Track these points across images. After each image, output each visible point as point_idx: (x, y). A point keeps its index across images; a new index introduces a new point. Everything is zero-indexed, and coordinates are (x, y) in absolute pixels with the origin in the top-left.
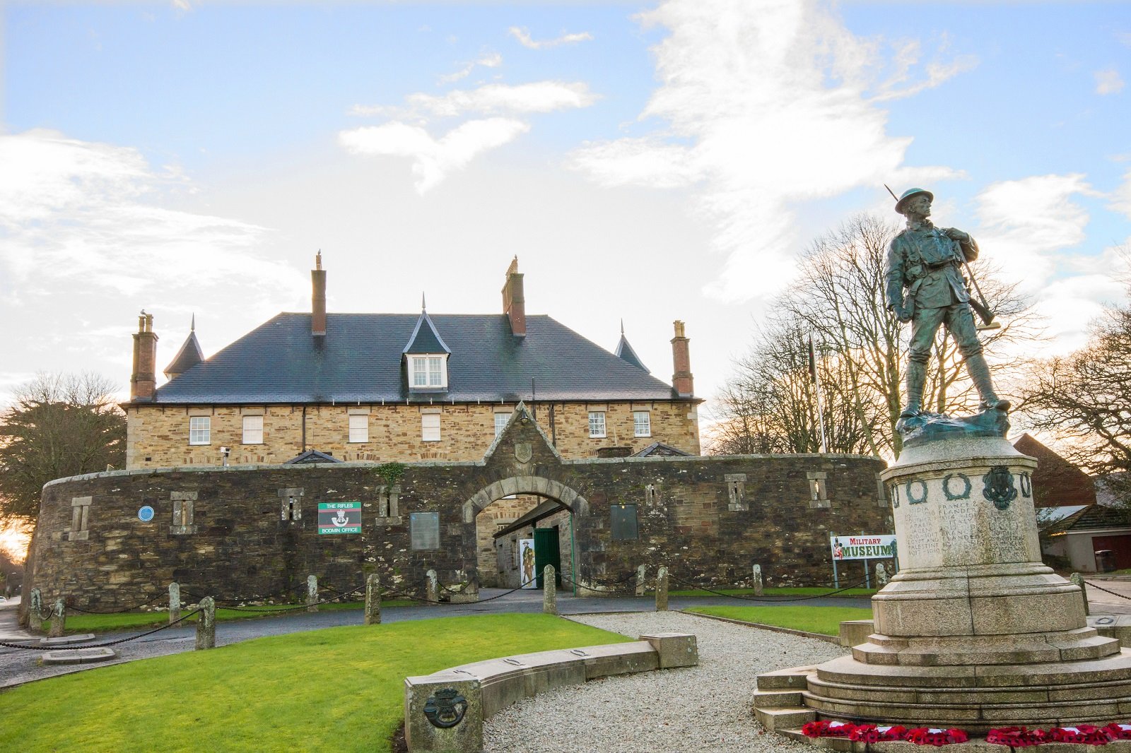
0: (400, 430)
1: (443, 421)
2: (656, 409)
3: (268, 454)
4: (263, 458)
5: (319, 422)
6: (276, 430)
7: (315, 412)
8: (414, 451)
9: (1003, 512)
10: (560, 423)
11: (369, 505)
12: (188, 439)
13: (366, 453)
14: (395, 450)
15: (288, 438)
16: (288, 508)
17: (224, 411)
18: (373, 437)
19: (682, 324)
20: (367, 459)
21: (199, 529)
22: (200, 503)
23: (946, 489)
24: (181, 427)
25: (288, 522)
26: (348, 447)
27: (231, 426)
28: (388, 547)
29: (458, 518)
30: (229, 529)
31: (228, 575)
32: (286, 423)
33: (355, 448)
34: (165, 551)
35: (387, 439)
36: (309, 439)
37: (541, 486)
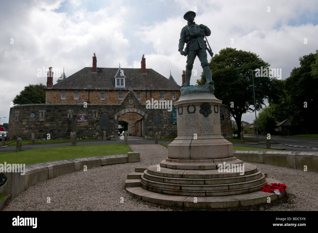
0: (113, 97)
1: (123, 95)
2: (177, 93)
5: (93, 94)
6: (82, 96)
7: (92, 92)
8: (116, 102)
9: (206, 118)
10: (153, 96)
11: (90, 115)
12: (60, 98)
14: (111, 102)
15: (85, 98)
16: (69, 115)
17: (70, 91)
18: (106, 98)
20: (104, 103)
21: (46, 120)
22: (46, 113)
23: (188, 110)
24: (59, 95)
25: (69, 118)
26: (100, 101)
27: (71, 95)
28: (95, 125)
29: (113, 118)
30: (54, 120)
31: (53, 132)
32: (85, 94)
33: (101, 101)
34: (37, 125)
35: (109, 99)
36: (90, 98)
37: (135, 110)
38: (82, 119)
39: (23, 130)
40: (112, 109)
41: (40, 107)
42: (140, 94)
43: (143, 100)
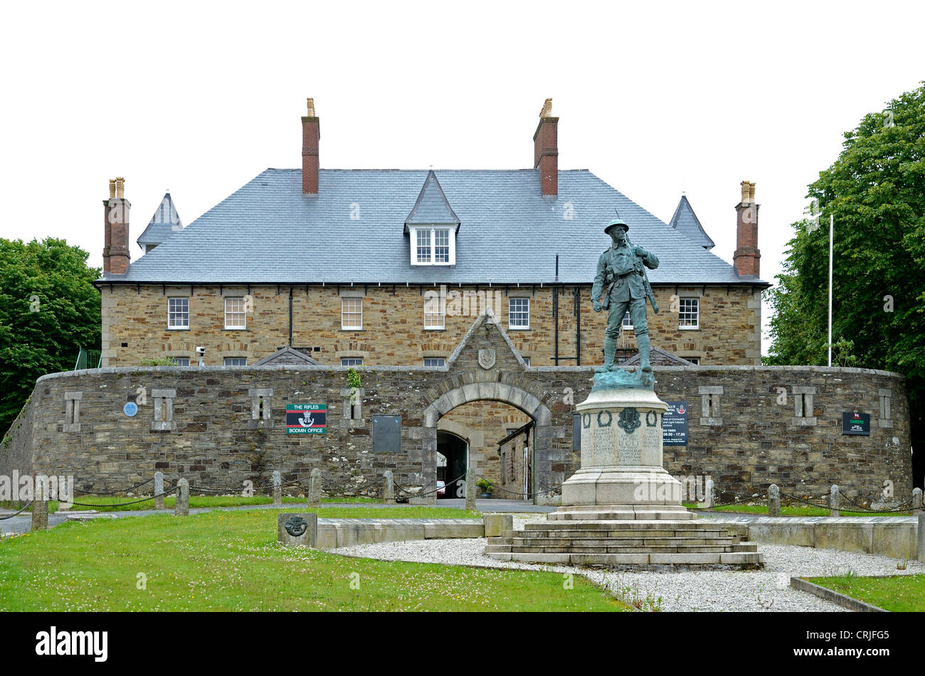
0: (397, 316)
2: (708, 296)
3: (252, 342)
4: (246, 345)
5: (307, 306)
6: (260, 314)
7: (304, 294)
8: (414, 341)
9: (630, 435)
10: (587, 311)
11: (334, 407)
12: (166, 323)
13: (359, 342)
14: (392, 341)
15: (274, 325)
16: (259, 408)
17: (204, 292)
18: (368, 325)
19: (752, 186)
20: (361, 350)
21: (178, 425)
22: (177, 401)
23: (599, 420)
24: (158, 309)
25: (257, 421)
26: (340, 336)
27: (212, 308)
28: (351, 448)
29: (419, 422)
30: (205, 426)
31: (204, 469)
32: (271, 306)
33: (348, 337)
34: (148, 445)
35: (383, 327)
36: (297, 325)
37: (503, 392)
38: (304, 425)
39: (98, 463)
40: (415, 387)
41: (155, 377)
42: (525, 302)
43: (539, 331)
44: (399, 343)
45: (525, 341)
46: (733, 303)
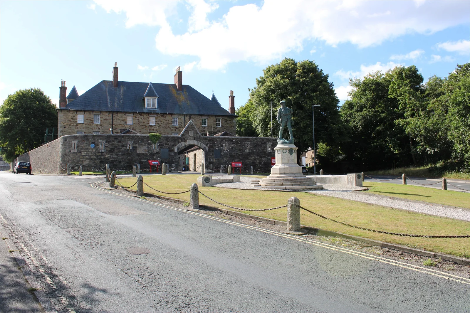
0: (142, 121)
1: (156, 119)
2: (223, 118)
3: (102, 127)
4: (100, 128)
5: (117, 118)
6: (104, 119)
7: (116, 114)
11: (150, 146)
12: (77, 121)
13: (132, 128)
14: (141, 128)
15: (108, 122)
16: (129, 146)
17: (88, 113)
18: (134, 123)
19: (233, 91)
21: (106, 151)
22: (106, 144)
23: (283, 152)
24: (75, 117)
25: (128, 150)
26: (126, 126)
27: (90, 117)
29: (173, 151)
30: (113, 151)
32: (107, 117)
34: (98, 156)
35: (138, 124)
36: (114, 123)
37: (195, 143)
39: (83, 161)
40: (172, 141)
41: (99, 137)
43: (180, 126)
44: (143, 128)
45: (177, 129)
46: (229, 121)
